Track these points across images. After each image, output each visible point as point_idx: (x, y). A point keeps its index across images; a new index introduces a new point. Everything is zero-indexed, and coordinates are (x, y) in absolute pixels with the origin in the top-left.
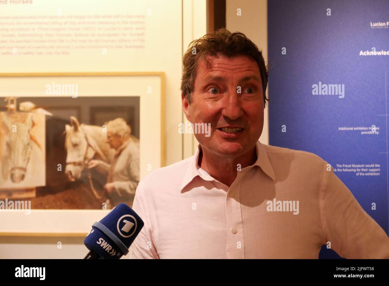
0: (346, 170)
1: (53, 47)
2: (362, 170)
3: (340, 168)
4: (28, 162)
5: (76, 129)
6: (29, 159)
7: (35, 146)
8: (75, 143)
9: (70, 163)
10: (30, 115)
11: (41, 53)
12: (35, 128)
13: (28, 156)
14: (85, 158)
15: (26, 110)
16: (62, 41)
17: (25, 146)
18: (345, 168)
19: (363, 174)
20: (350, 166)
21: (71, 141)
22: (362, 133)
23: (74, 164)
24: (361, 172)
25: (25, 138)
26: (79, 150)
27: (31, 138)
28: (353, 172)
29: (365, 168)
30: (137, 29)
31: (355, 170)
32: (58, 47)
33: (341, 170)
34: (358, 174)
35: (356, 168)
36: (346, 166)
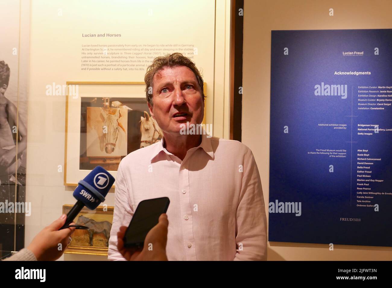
0: (323, 153)
1: (134, 65)
2: (334, 153)
3: (319, 152)
4: (116, 140)
5: (147, 120)
6: (117, 137)
7: (121, 130)
8: (147, 128)
9: (143, 142)
10: (118, 109)
11: (126, 69)
12: (121, 118)
13: (116, 137)
14: (153, 139)
15: (116, 106)
16: (140, 61)
17: (114, 129)
18: (322, 152)
19: (334, 156)
20: (325, 150)
21: (144, 127)
22: (335, 128)
23: (146, 142)
24: (333, 154)
25: (115, 125)
26: (149, 133)
27: (119, 124)
28: (327, 154)
29: (335, 152)
30: (188, 54)
31: (328, 154)
32: (137, 65)
33: (319, 153)
34: (330, 156)
35: (329, 152)
36: (323, 150)
